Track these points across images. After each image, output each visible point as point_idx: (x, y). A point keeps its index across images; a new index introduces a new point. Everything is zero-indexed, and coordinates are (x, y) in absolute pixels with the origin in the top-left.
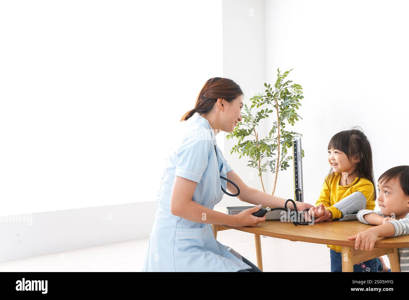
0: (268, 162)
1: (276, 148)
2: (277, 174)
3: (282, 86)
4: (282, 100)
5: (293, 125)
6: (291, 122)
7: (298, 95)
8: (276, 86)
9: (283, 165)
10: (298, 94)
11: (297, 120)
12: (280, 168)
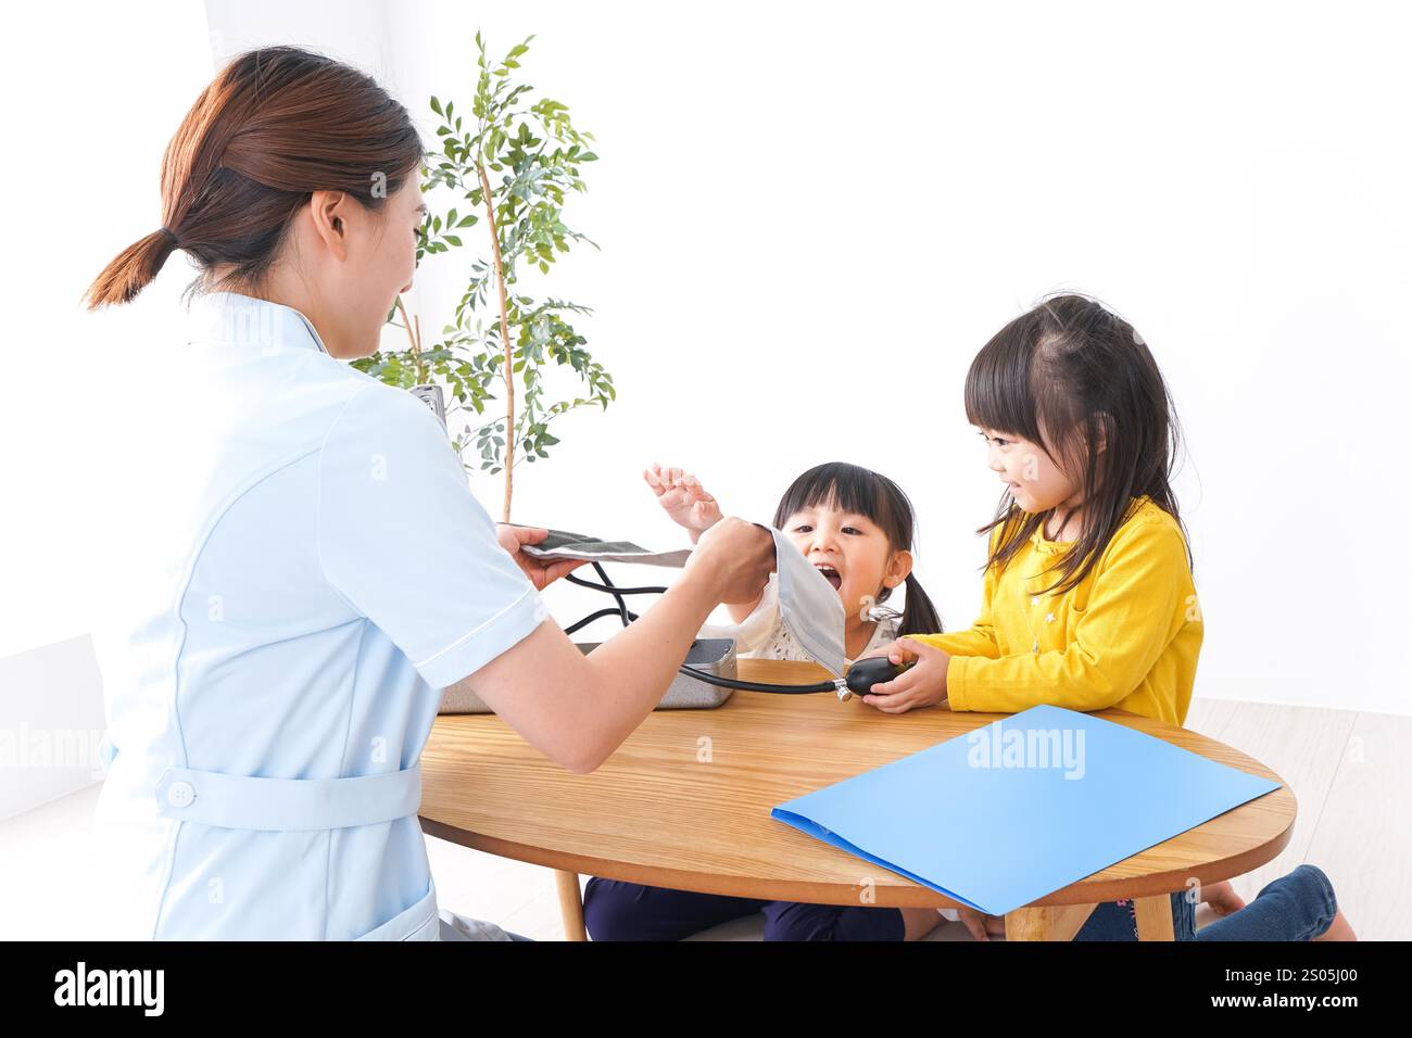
0: (468, 430)
1: (497, 372)
2: (510, 477)
3: (498, 109)
4: (508, 171)
5: (545, 268)
6: (541, 258)
7: (574, 150)
8: (479, 110)
9: (533, 438)
10: (571, 144)
11: (564, 248)
12: (520, 451)
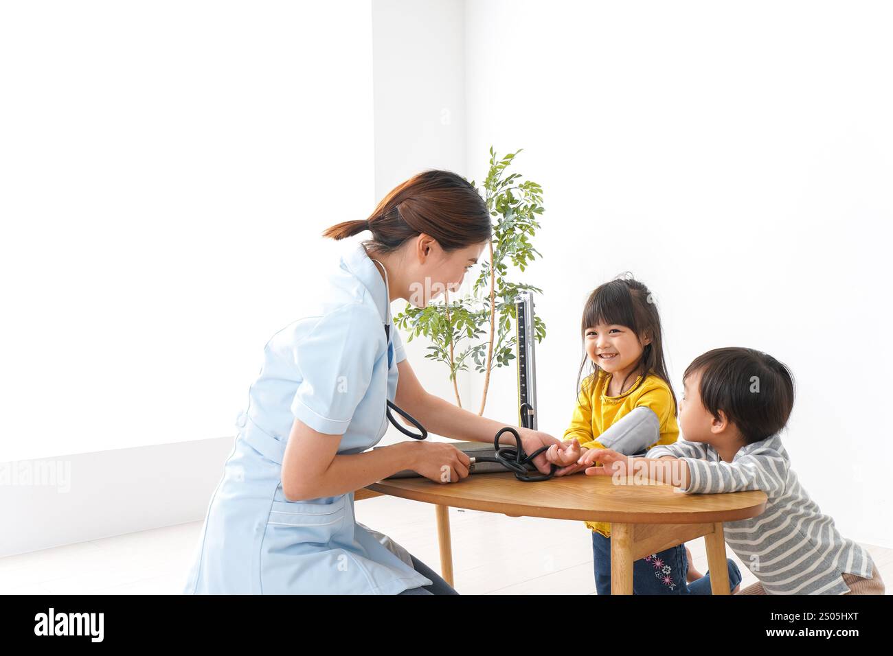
0: (469, 348)
1: (487, 319)
2: (489, 374)
3: (500, 185)
4: (500, 216)
5: (523, 269)
6: (520, 263)
7: (534, 206)
8: (487, 185)
9: (502, 355)
10: (532, 203)
11: (532, 258)
12: (495, 362)
